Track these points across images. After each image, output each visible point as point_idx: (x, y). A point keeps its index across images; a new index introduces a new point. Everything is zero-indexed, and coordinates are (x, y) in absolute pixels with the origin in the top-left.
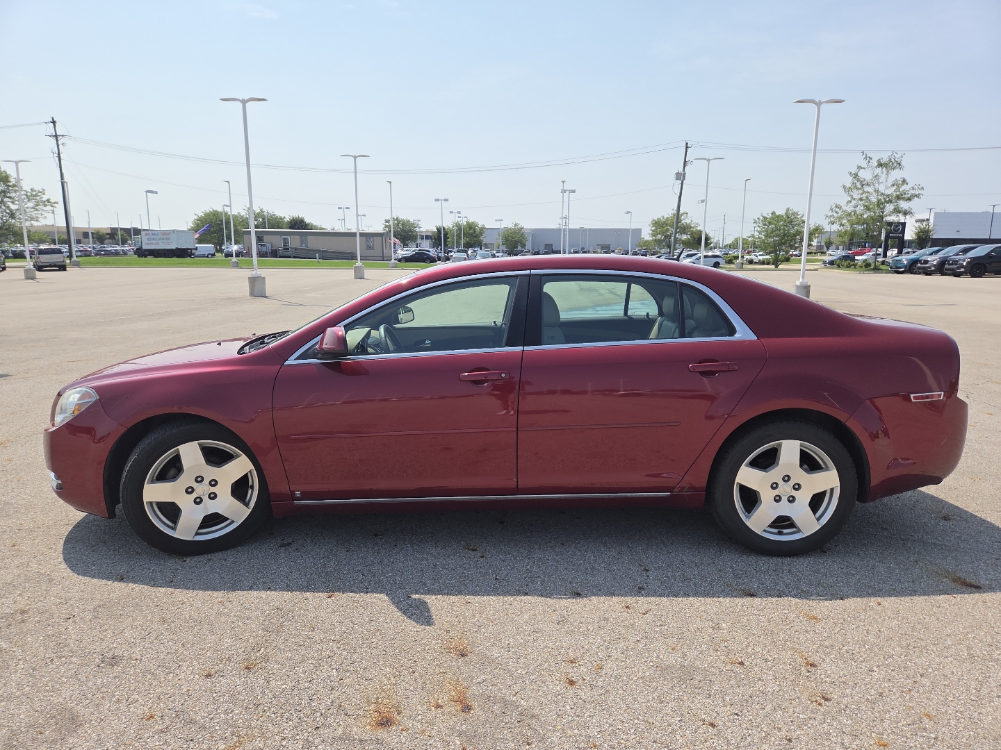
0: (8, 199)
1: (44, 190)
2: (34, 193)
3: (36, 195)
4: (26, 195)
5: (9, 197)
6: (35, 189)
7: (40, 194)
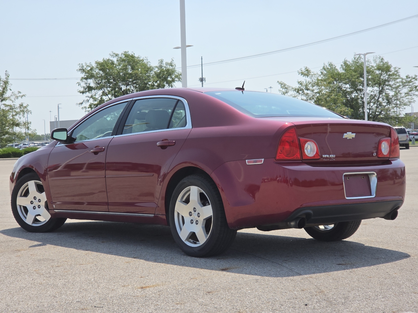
0: (387, 87)
1: (416, 76)
2: (409, 80)
3: (410, 82)
4: (402, 82)
5: (389, 85)
6: (410, 76)
7: (413, 80)
